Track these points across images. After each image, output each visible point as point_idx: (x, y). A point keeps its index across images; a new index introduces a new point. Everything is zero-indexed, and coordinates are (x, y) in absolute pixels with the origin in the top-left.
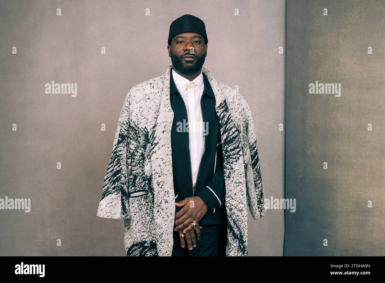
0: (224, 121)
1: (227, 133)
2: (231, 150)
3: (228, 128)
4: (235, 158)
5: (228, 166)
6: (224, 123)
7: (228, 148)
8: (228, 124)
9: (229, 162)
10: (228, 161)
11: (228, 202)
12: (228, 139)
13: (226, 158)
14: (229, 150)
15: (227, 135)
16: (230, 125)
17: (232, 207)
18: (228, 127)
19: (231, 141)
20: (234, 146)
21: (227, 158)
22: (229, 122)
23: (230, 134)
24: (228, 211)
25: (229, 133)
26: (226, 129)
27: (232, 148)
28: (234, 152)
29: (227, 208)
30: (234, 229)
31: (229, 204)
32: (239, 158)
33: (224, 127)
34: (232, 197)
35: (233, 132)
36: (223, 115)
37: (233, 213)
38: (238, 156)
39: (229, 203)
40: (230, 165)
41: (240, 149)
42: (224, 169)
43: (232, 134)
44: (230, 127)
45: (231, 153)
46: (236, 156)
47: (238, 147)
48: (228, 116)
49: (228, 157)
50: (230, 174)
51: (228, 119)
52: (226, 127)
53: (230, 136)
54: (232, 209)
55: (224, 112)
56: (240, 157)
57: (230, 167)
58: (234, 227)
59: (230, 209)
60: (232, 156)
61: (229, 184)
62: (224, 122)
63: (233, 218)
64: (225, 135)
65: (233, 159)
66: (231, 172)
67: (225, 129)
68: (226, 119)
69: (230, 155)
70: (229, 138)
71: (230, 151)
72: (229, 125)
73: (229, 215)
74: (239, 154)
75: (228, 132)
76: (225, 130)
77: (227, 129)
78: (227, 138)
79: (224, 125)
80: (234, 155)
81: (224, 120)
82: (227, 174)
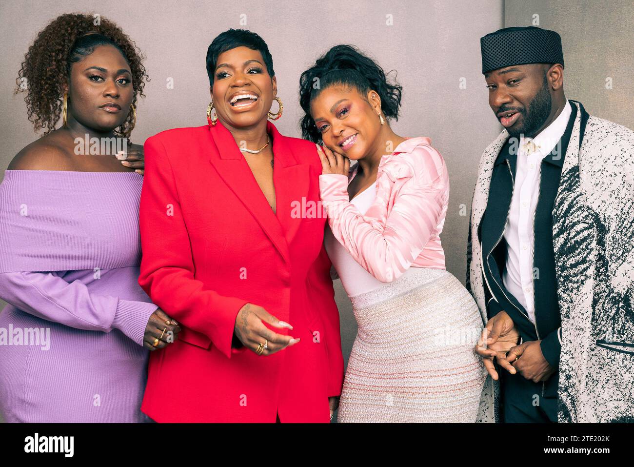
0: (562, 209)
1: (566, 234)
2: (572, 266)
3: (568, 224)
4: (577, 282)
5: (565, 295)
6: (562, 214)
7: (566, 261)
8: (568, 217)
9: (568, 289)
10: (565, 286)
11: (564, 363)
12: (567, 246)
13: (562, 279)
14: (568, 266)
15: (566, 238)
16: (574, 218)
17: (572, 373)
18: (567, 221)
19: (572, 249)
20: (577, 258)
21: (565, 281)
22: (571, 212)
23: (571, 236)
24: (562, 379)
25: (569, 234)
26: (565, 225)
27: (573, 263)
28: (577, 270)
29: (560, 374)
30: (571, 415)
31: (567, 367)
32: (584, 282)
33: (561, 221)
34: (572, 354)
35: (576, 231)
36: (562, 198)
37: (571, 384)
38: (583, 278)
39: (568, 365)
40: (569, 294)
41: (587, 265)
42: (559, 302)
43: (574, 236)
44: (571, 222)
45: (572, 272)
46: (578, 277)
47: (584, 261)
48: (570, 201)
49: (567, 278)
50: (569, 312)
51: (571, 206)
52: (564, 222)
53: (571, 238)
54: (570, 376)
55: (565, 193)
56: (586, 279)
57: (569, 298)
58: (571, 410)
59: (566, 376)
60: (573, 277)
61: (568, 329)
62: (562, 211)
63: (572, 394)
64: (562, 236)
65: (574, 283)
66: (571, 306)
67: (563, 226)
68: (565, 206)
69: (570, 275)
70: (569, 243)
71: (569, 268)
72: (571, 217)
73: (563, 386)
74: (585, 275)
75: (568, 232)
76: (562, 228)
77: (567, 226)
78: (565, 243)
79: (562, 217)
80: (576, 275)
81: (561, 207)
82: (565, 310)
